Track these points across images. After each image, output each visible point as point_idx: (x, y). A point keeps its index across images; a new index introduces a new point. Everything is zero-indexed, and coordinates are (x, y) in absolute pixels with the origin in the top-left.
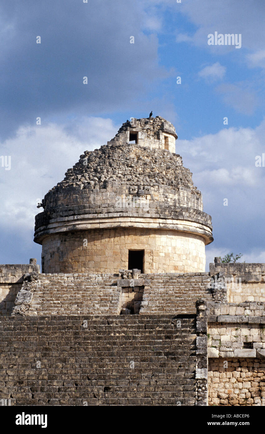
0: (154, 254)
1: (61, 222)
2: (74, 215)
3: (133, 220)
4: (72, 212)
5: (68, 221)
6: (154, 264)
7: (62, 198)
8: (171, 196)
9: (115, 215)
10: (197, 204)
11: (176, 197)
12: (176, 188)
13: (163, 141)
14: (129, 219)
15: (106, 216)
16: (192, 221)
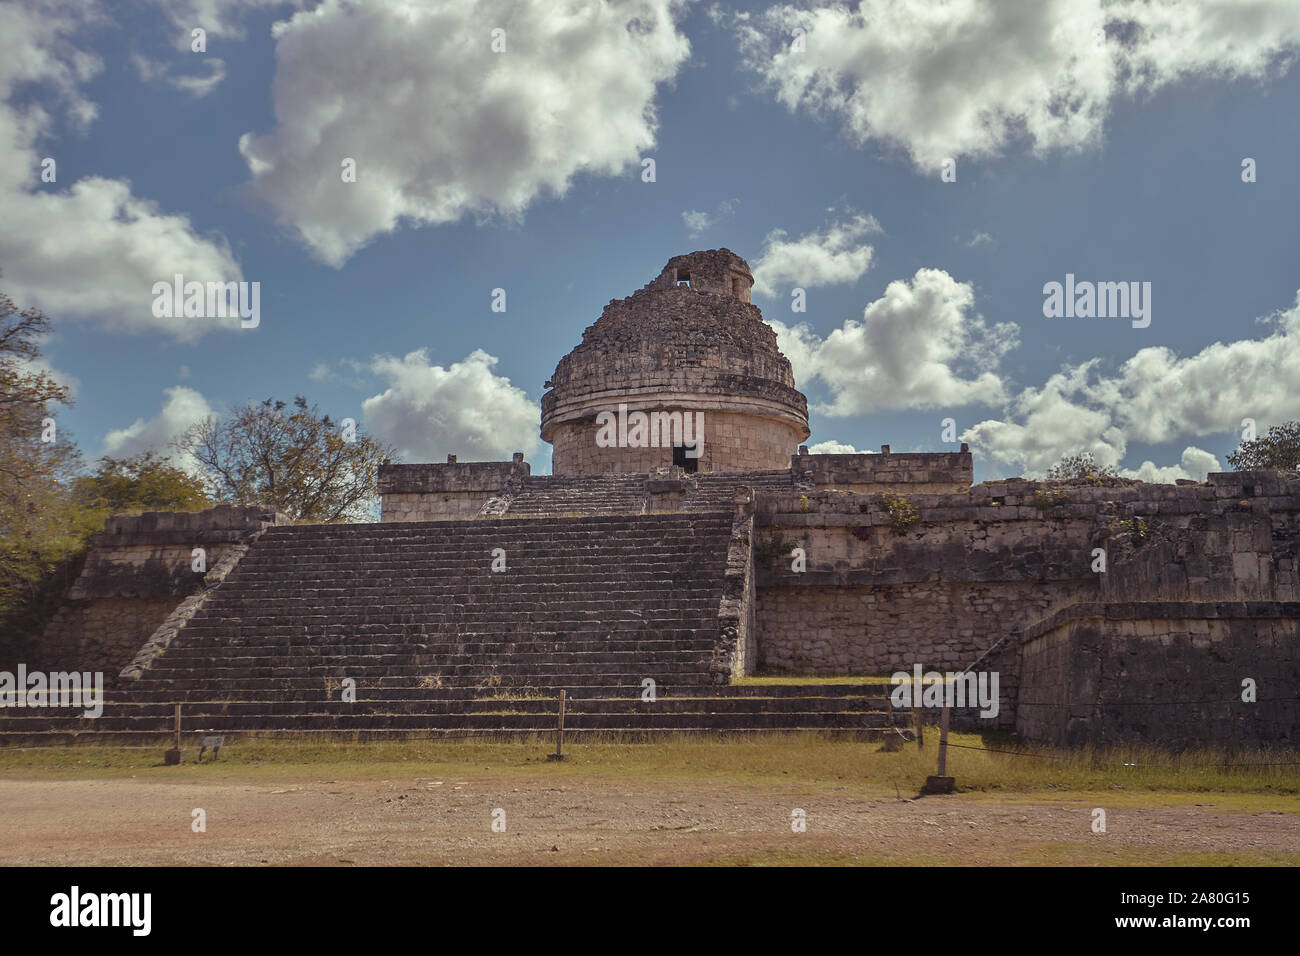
0: (714, 449)
1: (573, 404)
2: (592, 392)
3: (679, 397)
4: (588, 389)
5: (583, 403)
6: (713, 464)
7: (575, 370)
8: (739, 361)
9: (651, 390)
10: (782, 375)
11: (748, 364)
12: (748, 354)
13: (730, 285)
14: (673, 397)
15: (637, 391)
16: (772, 401)
